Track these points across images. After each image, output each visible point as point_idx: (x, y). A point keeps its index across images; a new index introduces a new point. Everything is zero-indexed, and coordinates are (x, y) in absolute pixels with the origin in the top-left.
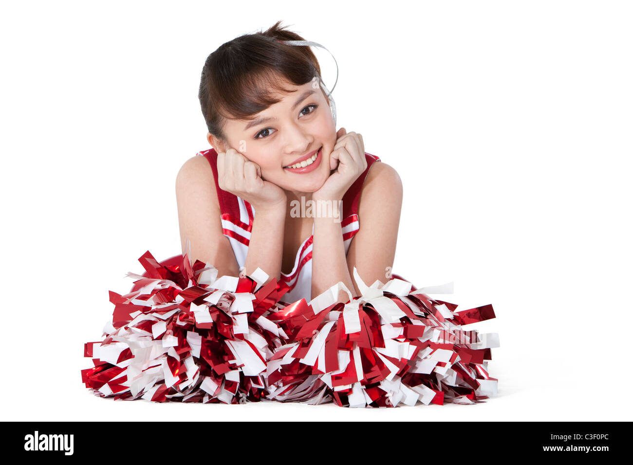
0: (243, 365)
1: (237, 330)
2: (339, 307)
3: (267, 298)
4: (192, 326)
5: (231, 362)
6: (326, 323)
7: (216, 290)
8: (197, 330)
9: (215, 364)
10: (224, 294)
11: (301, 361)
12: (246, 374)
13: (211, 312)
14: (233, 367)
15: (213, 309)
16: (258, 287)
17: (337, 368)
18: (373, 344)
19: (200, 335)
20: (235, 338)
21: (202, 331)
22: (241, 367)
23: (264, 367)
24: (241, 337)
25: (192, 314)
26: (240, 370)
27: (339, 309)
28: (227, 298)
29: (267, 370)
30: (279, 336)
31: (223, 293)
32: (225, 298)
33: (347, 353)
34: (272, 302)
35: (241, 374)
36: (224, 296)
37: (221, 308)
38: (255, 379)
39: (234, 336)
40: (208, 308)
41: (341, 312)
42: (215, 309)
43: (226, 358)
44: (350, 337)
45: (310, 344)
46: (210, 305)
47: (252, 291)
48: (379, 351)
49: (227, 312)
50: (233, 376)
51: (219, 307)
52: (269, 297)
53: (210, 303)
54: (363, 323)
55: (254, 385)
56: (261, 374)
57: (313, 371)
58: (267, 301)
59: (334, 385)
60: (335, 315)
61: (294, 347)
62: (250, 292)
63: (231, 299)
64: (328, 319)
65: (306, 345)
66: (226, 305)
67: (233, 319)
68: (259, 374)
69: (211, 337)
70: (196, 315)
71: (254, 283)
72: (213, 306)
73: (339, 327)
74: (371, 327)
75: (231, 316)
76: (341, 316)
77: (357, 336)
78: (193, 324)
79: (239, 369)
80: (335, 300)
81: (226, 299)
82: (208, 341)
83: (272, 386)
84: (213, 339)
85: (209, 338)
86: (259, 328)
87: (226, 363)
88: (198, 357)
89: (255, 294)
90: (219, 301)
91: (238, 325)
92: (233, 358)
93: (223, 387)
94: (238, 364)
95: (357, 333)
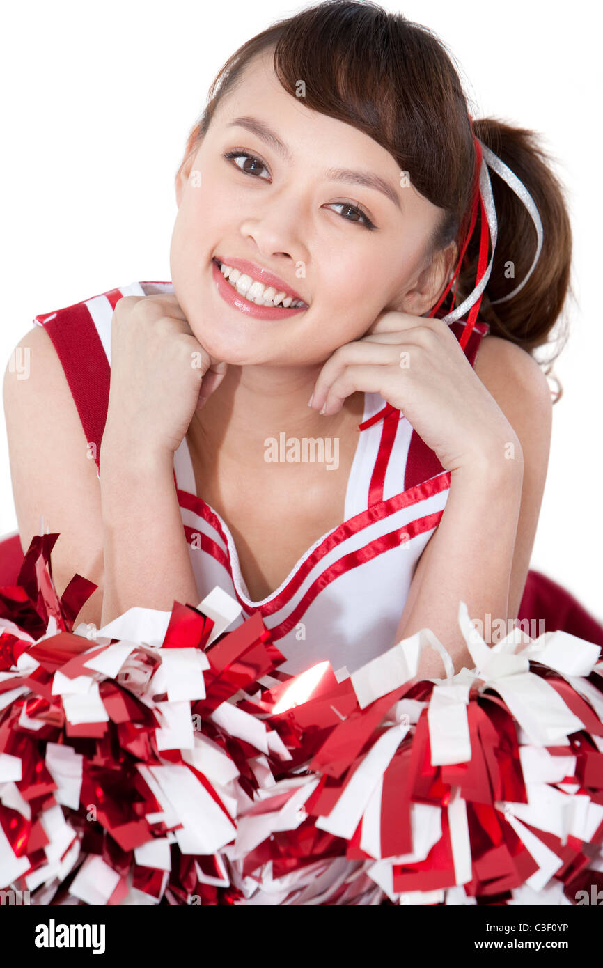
0: (180, 826)
1: (165, 740)
2: (421, 691)
3: (238, 661)
4: (57, 732)
5: (152, 818)
6: (387, 728)
7: (114, 641)
8: (68, 742)
9: (115, 823)
10: (135, 651)
11: (321, 823)
12: (186, 850)
13: (104, 696)
14: (159, 832)
15: (110, 688)
16: (216, 634)
17: (407, 848)
18: (498, 795)
19: (77, 752)
20: (162, 760)
21: (83, 744)
22: (173, 830)
23: (231, 834)
24: (174, 756)
25: (58, 700)
26: (171, 839)
27: (419, 696)
28: (142, 660)
29: (236, 842)
30: (267, 753)
31: (132, 649)
32: (136, 659)
33: (436, 812)
34: (251, 673)
35: (175, 848)
36: (135, 655)
37: (130, 684)
38: (208, 863)
39: (157, 754)
40: (96, 687)
41: (423, 705)
42: (112, 687)
43: (139, 808)
44: (444, 773)
45: (346, 780)
46: (102, 678)
47: (200, 645)
48: (511, 811)
49: (142, 695)
50: (154, 855)
51: (122, 682)
52: (243, 659)
53: (101, 674)
54: (477, 737)
55: (204, 879)
56: (224, 851)
57: (349, 851)
58: (239, 669)
59: (398, 888)
60: (408, 710)
61: (307, 786)
62: (197, 647)
63: (152, 662)
64: (392, 719)
65: (334, 783)
66: (139, 676)
67: (156, 714)
68: (219, 850)
69: (103, 756)
70: (66, 703)
71: (207, 621)
72: (109, 680)
73: (417, 741)
74: (497, 751)
75: (150, 703)
76: (424, 712)
77: (462, 772)
78: (60, 725)
79: (170, 835)
80: (411, 674)
81: (139, 663)
82: (95, 768)
83: (248, 879)
84: (106, 762)
85: (99, 760)
86: (218, 734)
87: (142, 821)
88: (75, 805)
89: (207, 651)
90: (124, 667)
91: (168, 727)
92: (156, 808)
93: (130, 881)
94: (169, 825)
95: (462, 766)
